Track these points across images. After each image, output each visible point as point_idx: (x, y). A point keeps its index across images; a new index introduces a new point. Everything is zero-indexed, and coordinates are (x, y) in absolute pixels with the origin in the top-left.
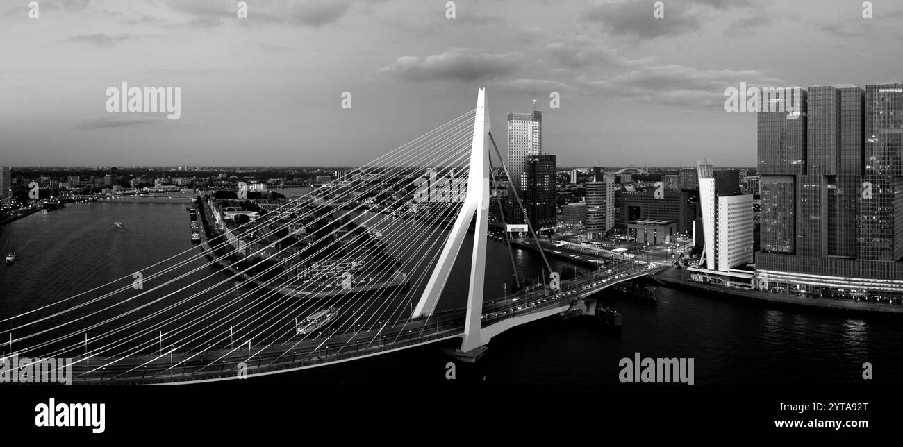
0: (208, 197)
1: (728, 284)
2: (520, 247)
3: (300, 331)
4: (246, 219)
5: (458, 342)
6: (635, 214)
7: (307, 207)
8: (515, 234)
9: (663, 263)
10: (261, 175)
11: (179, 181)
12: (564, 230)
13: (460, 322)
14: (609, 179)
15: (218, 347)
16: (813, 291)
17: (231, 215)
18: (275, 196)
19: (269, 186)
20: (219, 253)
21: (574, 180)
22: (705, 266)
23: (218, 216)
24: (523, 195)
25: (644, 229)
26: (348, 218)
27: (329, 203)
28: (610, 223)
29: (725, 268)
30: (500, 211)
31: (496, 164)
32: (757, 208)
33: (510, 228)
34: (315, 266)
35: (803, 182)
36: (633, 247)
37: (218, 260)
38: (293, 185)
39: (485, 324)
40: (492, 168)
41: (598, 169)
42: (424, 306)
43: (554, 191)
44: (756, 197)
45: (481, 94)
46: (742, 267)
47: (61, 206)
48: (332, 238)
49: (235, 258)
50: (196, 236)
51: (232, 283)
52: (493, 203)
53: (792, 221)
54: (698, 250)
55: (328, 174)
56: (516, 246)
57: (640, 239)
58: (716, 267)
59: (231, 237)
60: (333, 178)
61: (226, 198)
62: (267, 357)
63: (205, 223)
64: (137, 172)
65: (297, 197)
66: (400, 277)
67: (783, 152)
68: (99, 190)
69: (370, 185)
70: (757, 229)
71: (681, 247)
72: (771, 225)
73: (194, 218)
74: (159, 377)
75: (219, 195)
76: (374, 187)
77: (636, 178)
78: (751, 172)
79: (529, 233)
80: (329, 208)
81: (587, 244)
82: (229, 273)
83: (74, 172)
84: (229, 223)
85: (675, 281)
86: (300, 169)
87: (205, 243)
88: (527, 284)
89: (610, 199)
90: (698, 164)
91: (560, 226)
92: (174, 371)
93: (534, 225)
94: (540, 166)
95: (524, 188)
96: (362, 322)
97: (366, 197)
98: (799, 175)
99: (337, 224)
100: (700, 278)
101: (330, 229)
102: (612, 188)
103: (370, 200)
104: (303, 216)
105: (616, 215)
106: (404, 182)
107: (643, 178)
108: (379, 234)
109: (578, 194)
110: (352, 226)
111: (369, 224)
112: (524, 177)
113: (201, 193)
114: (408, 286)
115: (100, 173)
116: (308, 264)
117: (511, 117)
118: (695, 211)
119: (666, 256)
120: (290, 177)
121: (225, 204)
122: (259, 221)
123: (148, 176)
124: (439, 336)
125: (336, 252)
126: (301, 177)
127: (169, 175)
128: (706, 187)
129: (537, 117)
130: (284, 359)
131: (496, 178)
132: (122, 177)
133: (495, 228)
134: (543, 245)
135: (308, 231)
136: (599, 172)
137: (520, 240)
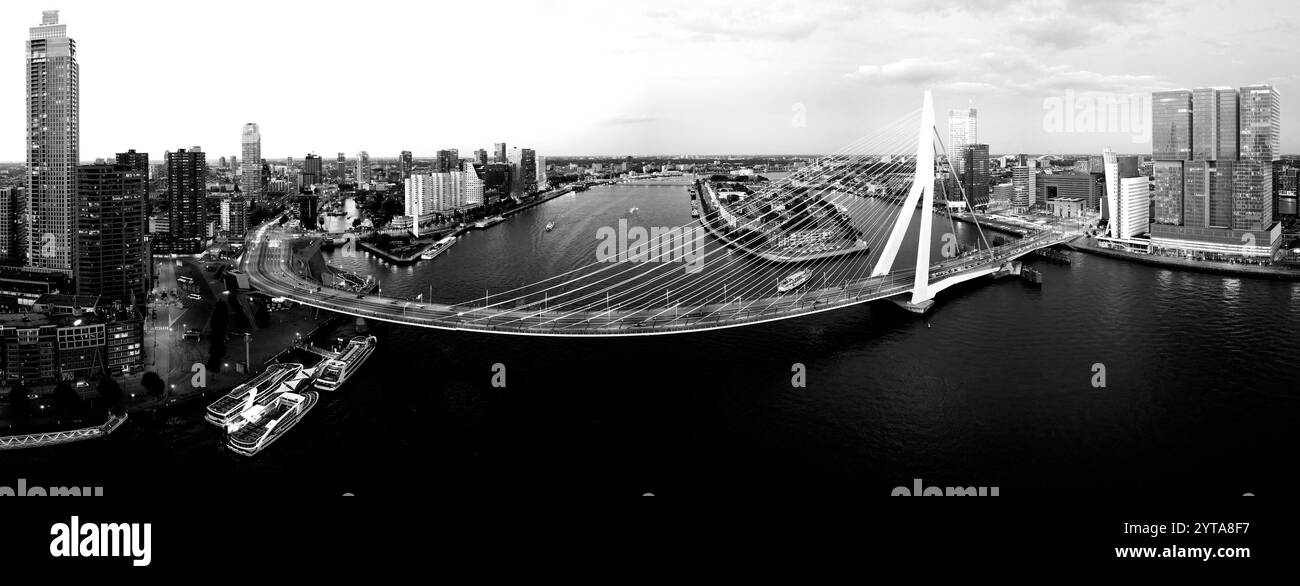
0: (705, 180)
1: (1129, 249)
2: (959, 220)
3: (781, 288)
4: (735, 198)
5: (909, 296)
6: (1053, 193)
7: (786, 188)
8: (955, 209)
9: (1075, 233)
10: (749, 163)
11: (682, 167)
12: (996, 206)
13: (910, 279)
14: (1031, 164)
15: (714, 302)
16: (1198, 256)
17: (724, 195)
18: (761, 179)
19: (755, 171)
20: (715, 226)
21: (1003, 165)
22: (1109, 235)
23: (712, 194)
24: (963, 178)
25: (1059, 205)
26: (819, 197)
27: (805, 184)
28: (1032, 201)
29: (1127, 236)
30: (945, 190)
31: (940, 152)
32: (1152, 187)
33: (951, 204)
34: (793, 235)
35: (1189, 166)
36: (1052, 220)
37: (713, 231)
38: (775, 170)
39: (931, 282)
40: (936, 156)
41: (1023, 156)
42: (883, 266)
43: (987, 175)
44: (1151, 179)
45: (928, 95)
46: (1141, 235)
47: (587, 188)
48: (807, 213)
49: (727, 230)
50: (696, 213)
51: (725, 251)
52: (937, 184)
53: (1180, 199)
54: (1104, 222)
55: (805, 161)
56: (956, 219)
57: (1057, 213)
58: (1119, 236)
59: (724, 213)
60: (807, 164)
61: (719, 181)
62: (755, 310)
63: (703, 202)
64: (648, 161)
65: (778, 179)
66: (861, 244)
67: (1173, 142)
68: (618, 175)
69: (836, 169)
70: (1152, 204)
71: (1092, 219)
72: (1163, 202)
73: (694, 197)
74: (667, 326)
75: (715, 178)
76: (841, 171)
77: (1053, 163)
78: (1148, 159)
79: (967, 210)
80: (804, 189)
81: (1010, 217)
82: (722, 242)
83: (597, 161)
84: (722, 201)
85: (1084, 247)
86: (780, 157)
87: (703, 218)
88: (965, 250)
89: (1032, 180)
90: (1104, 152)
91: (992, 202)
92: (679, 321)
93: (972, 202)
94: (975, 154)
95: (962, 172)
96: (830, 281)
97: (834, 179)
98: (1186, 161)
99: (811, 202)
100: (1104, 245)
101: (804, 206)
102: (1033, 172)
103: (838, 182)
104: (783, 195)
105: (1037, 194)
106: (872, 168)
107: (1059, 163)
108: (845, 209)
109: (1007, 176)
110: (823, 203)
111: (837, 202)
112: (962, 162)
113: (700, 178)
114: (867, 252)
115: (618, 162)
116: (788, 235)
117: (952, 114)
118: (1102, 191)
119: (1078, 227)
120: (772, 163)
121: (719, 186)
122: (747, 200)
123: (657, 163)
124: (891, 291)
125: (811, 224)
126: (782, 163)
127: (674, 163)
128: (1111, 171)
129: (973, 113)
130: (768, 311)
131: (940, 163)
132: (636, 165)
133: (939, 206)
134: (978, 218)
135: (787, 207)
136: (1023, 158)
137: (959, 215)
